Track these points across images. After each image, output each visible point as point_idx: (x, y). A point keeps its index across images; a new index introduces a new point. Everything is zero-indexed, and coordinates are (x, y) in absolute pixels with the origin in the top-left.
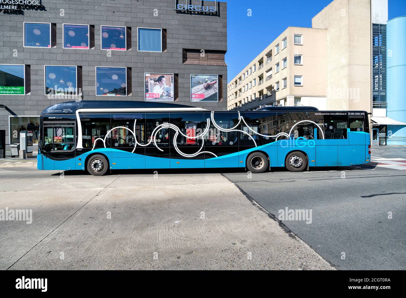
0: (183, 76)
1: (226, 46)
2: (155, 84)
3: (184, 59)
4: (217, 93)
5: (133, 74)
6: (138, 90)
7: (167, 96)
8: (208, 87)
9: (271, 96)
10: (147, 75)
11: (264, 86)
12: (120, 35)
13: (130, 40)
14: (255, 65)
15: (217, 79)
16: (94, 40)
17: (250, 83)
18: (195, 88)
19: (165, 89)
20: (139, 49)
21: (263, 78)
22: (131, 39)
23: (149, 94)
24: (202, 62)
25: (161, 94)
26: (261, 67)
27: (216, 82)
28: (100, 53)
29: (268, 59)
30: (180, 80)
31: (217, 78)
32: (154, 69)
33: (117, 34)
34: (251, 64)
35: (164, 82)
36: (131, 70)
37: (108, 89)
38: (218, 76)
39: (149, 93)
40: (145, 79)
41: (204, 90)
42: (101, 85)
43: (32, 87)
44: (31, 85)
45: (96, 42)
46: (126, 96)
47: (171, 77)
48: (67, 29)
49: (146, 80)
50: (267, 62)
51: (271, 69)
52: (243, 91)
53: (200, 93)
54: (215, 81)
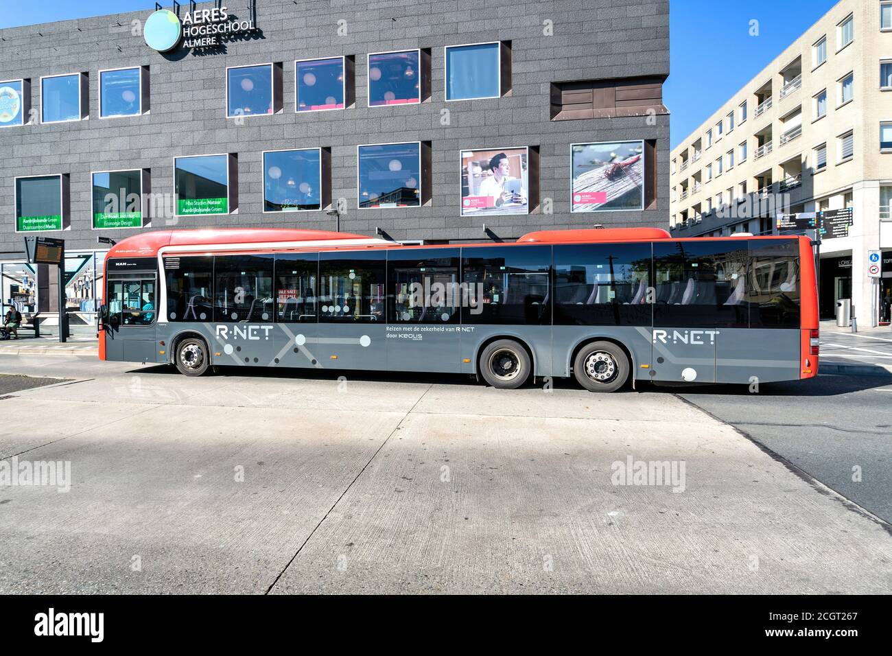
0: (552, 149)
1: (667, 63)
2: (483, 176)
3: (555, 108)
4: (640, 187)
5: (436, 156)
6: (446, 192)
7: (512, 201)
8: (617, 174)
9: (799, 185)
10: (466, 155)
11: (774, 160)
12: (405, 69)
13: (430, 78)
14: (744, 105)
15: (640, 151)
16: (354, 88)
17: (729, 156)
18: (581, 178)
19: (507, 184)
20: (448, 98)
21: (770, 138)
22: (431, 75)
23: (470, 199)
24: (599, 110)
25: (499, 197)
26: (765, 107)
27: (638, 159)
28: (366, 116)
29: (787, 83)
30: (544, 161)
31: (640, 147)
32: (480, 140)
33: (399, 68)
34: (733, 103)
35: (504, 168)
36: (431, 146)
37: (377, 193)
38: (643, 144)
39: (469, 196)
40: (462, 166)
41: (605, 182)
42: (366, 184)
43: (242, 198)
44: (239, 195)
45: (359, 92)
46: (420, 206)
47: (523, 156)
48: (302, 71)
49: (464, 167)
50: (784, 93)
51: (798, 111)
52: (705, 177)
53: (594, 189)
54: (636, 157)
